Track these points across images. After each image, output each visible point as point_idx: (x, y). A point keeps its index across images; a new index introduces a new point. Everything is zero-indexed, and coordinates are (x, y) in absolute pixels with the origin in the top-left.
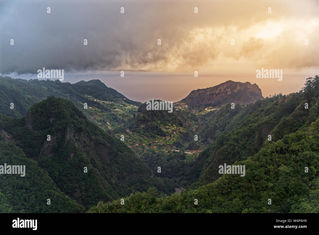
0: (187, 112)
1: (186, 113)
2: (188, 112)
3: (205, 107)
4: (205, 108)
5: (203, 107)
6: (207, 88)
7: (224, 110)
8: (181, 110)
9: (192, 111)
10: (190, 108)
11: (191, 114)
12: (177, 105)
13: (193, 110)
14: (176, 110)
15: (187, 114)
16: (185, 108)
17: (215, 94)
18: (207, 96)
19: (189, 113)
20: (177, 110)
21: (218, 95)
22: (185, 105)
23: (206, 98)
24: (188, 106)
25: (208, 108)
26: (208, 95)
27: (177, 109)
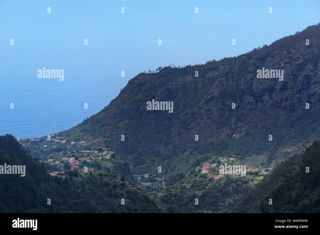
0: (107, 185)
1: (105, 189)
2: (115, 186)
3: (199, 157)
4: (199, 163)
5: (192, 161)
6: (209, 63)
7: (294, 175)
8: (76, 174)
9: (133, 182)
10: (125, 165)
11: (127, 192)
12: (59, 150)
13: (141, 173)
14: (54, 174)
15: (110, 196)
16: (97, 165)
17: (252, 94)
18: (207, 102)
19: (119, 192)
20: (56, 177)
21: (266, 98)
22: (100, 150)
23: (203, 112)
24: (113, 156)
25: (214, 162)
26: (212, 99)
27: (55, 169)
